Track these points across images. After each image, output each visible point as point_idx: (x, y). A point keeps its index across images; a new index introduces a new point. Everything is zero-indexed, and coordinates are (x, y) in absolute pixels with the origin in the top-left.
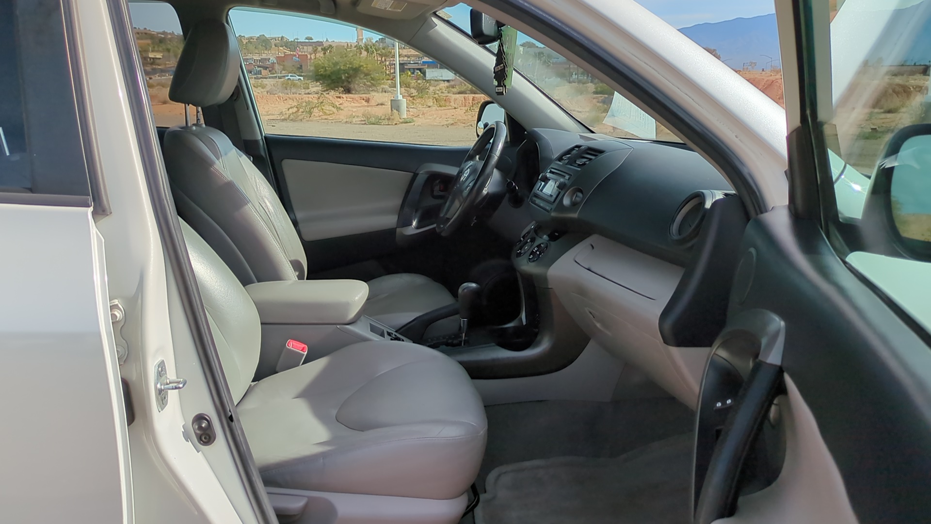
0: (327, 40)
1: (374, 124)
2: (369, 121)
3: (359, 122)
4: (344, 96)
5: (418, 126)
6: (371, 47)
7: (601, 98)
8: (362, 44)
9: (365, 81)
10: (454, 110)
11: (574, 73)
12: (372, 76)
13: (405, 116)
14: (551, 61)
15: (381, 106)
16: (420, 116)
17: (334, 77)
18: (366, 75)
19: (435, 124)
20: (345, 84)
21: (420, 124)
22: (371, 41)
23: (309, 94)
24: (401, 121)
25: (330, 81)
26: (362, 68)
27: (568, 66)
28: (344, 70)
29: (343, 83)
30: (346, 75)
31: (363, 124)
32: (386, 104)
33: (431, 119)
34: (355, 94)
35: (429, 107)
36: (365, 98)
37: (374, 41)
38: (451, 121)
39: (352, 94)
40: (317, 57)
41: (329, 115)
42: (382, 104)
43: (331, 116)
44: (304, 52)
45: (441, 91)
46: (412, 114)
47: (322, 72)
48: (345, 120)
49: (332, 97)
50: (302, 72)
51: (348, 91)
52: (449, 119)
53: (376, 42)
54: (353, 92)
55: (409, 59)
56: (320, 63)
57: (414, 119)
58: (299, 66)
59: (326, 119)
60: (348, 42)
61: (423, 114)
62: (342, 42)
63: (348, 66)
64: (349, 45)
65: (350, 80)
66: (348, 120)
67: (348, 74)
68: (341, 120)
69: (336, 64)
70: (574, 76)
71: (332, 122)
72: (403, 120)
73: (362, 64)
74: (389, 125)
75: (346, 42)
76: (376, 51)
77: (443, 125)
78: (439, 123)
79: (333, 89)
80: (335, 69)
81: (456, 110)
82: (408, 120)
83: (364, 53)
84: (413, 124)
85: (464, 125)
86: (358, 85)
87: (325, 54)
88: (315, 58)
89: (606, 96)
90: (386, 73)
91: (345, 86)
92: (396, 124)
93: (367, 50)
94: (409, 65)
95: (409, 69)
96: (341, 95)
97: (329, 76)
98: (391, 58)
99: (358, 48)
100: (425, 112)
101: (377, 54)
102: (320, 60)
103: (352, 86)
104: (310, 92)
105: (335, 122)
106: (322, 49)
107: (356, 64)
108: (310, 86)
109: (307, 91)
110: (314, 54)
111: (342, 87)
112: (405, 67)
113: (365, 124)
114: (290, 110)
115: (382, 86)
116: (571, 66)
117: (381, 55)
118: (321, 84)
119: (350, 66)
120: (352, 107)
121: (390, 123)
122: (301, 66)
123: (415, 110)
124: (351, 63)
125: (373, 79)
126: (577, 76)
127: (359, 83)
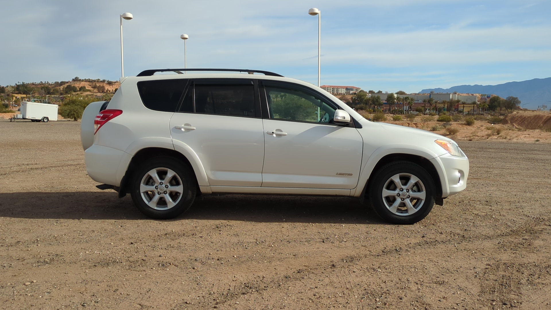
7: (442, 124)
9: (303, 113)
11: (428, 109)
12: (307, 111)
14: (413, 102)
17: (286, 111)
18: (304, 110)
26: (302, 106)
27: (424, 105)
28: (292, 107)
40: (277, 100)
47: (280, 109)
56: (279, 103)
65: (295, 112)
67: (294, 110)
70: (427, 111)
73: (302, 104)
80: (287, 107)
87: (282, 99)
88: (277, 101)
89: (445, 122)
90: (315, 109)
91: (292, 117)
102: (279, 102)
106: (280, 96)
110: (276, 99)
115: (312, 116)
116: (426, 105)
118: (279, 115)
126: (429, 111)
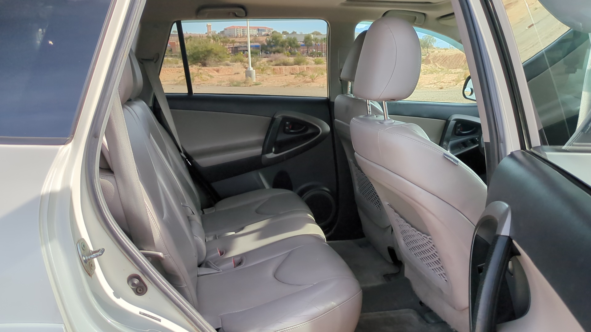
0: (187, 33)
1: (236, 86)
2: (232, 84)
3: (226, 85)
4: (203, 68)
5: (265, 87)
6: (217, 37)
8: (210, 35)
9: (215, 58)
10: (285, 77)
12: (220, 55)
13: (255, 81)
15: (237, 75)
16: (265, 81)
17: (195, 57)
18: (216, 55)
19: (275, 85)
20: (202, 60)
21: (266, 86)
22: (215, 33)
23: (179, 67)
24: (253, 84)
25: (192, 59)
26: (213, 50)
28: (201, 52)
29: (201, 60)
30: (203, 55)
31: (229, 86)
32: (241, 73)
33: (271, 82)
34: (209, 67)
35: (269, 75)
36: (216, 70)
37: (217, 33)
38: (285, 84)
39: (207, 67)
41: (205, 81)
42: (238, 74)
43: (206, 81)
44: (172, 40)
45: (264, 64)
46: (258, 79)
48: (217, 84)
49: (195, 69)
50: (172, 53)
51: (204, 65)
52: (284, 82)
53: (218, 33)
54: (208, 66)
55: (240, 44)
57: (262, 82)
58: (170, 50)
59: (204, 83)
60: (200, 33)
61: (266, 79)
62: (196, 34)
63: (204, 49)
64: (201, 36)
65: (205, 58)
66: (219, 84)
67: (204, 54)
68: (213, 84)
69: (196, 48)
71: (209, 86)
72: (254, 83)
73: (212, 47)
74: (246, 86)
75: (199, 34)
76: (220, 39)
77: (281, 86)
78: (278, 85)
79: (194, 64)
80: (196, 51)
81: (287, 76)
82: (258, 83)
83: (212, 41)
84: (261, 85)
85: (294, 86)
86: (211, 61)
90: (227, 53)
91: (202, 62)
92: (250, 86)
93: (214, 39)
94: (241, 48)
95: (241, 51)
96: (200, 67)
97: (192, 56)
98: (230, 43)
99: (208, 37)
100: (267, 78)
101: (220, 41)
103: (207, 62)
104: (180, 66)
105: (210, 85)
107: (209, 48)
108: (179, 62)
109: (178, 65)
111: (200, 62)
112: (239, 49)
113: (231, 86)
114: (180, 78)
115: (226, 61)
117: (223, 42)
119: (206, 49)
120: (219, 75)
121: (246, 85)
122: (171, 49)
123: (260, 77)
124: (206, 47)
125: (220, 57)
127: (211, 60)
